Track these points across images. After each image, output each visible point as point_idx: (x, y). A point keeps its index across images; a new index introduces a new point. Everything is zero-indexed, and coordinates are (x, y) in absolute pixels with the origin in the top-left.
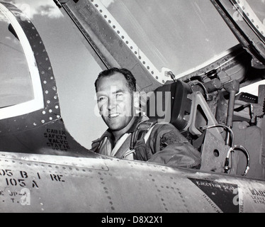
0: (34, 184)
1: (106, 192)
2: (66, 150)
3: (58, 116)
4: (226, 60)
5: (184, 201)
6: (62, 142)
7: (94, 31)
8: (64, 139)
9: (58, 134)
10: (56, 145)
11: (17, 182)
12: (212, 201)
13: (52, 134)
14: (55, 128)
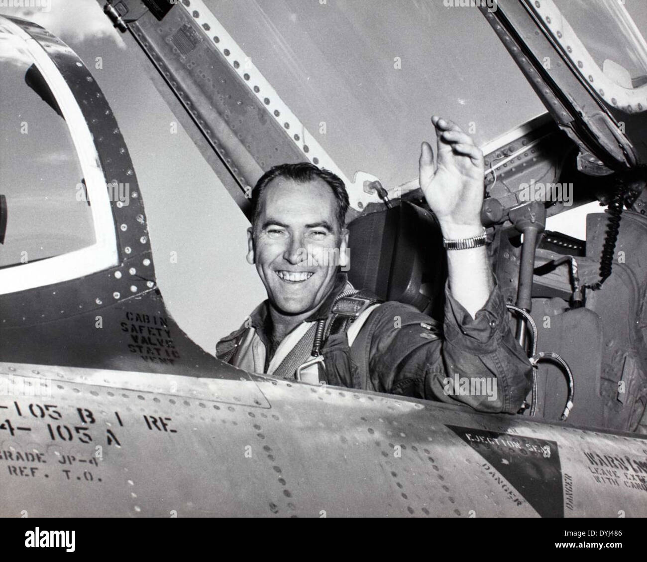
0: (111, 438)
1: (270, 457)
2: (172, 361)
3: (150, 284)
4: (506, 156)
5: (441, 477)
6: (161, 343)
7: (201, 86)
8: (164, 336)
9: (152, 325)
10: (149, 350)
11: (74, 432)
12: (502, 478)
13: (137, 324)
14: (144, 311)
